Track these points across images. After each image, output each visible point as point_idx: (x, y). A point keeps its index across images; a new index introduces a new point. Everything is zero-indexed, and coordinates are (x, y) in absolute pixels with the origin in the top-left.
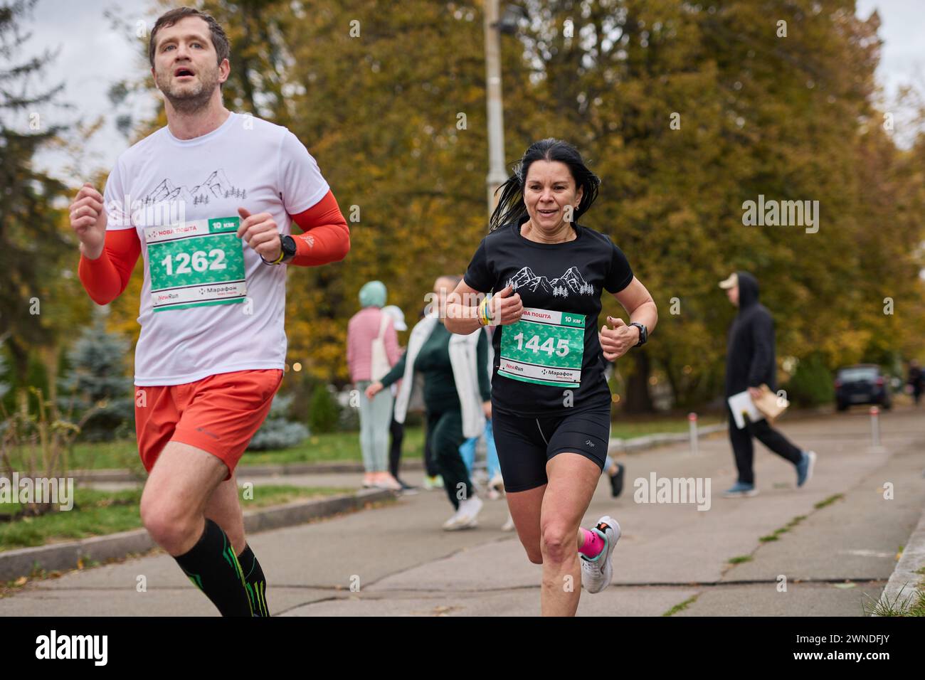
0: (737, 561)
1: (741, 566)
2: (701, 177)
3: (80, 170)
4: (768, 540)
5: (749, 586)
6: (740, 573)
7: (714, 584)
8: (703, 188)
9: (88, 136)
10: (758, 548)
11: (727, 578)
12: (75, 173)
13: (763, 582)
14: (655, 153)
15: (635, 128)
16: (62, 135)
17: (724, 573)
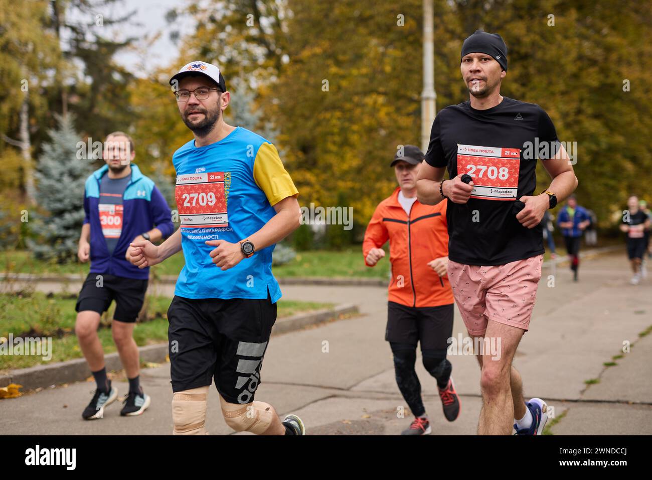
0: (591, 382)
1: (593, 387)
2: (561, 87)
3: (144, 65)
4: (608, 365)
5: (599, 404)
6: (593, 393)
7: (576, 401)
8: (563, 93)
9: (151, 44)
10: (603, 371)
11: (584, 398)
12: (141, 68)
13: (609, 402)
14: (532, 70)
15: (518, 53)
16: (135, 44)
17: (582, 392)
